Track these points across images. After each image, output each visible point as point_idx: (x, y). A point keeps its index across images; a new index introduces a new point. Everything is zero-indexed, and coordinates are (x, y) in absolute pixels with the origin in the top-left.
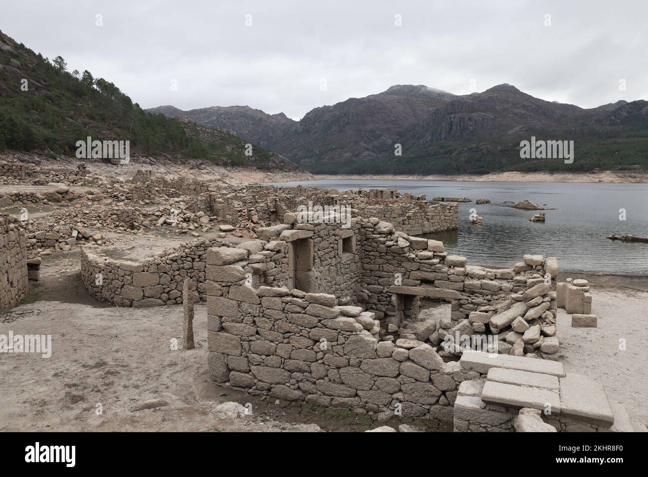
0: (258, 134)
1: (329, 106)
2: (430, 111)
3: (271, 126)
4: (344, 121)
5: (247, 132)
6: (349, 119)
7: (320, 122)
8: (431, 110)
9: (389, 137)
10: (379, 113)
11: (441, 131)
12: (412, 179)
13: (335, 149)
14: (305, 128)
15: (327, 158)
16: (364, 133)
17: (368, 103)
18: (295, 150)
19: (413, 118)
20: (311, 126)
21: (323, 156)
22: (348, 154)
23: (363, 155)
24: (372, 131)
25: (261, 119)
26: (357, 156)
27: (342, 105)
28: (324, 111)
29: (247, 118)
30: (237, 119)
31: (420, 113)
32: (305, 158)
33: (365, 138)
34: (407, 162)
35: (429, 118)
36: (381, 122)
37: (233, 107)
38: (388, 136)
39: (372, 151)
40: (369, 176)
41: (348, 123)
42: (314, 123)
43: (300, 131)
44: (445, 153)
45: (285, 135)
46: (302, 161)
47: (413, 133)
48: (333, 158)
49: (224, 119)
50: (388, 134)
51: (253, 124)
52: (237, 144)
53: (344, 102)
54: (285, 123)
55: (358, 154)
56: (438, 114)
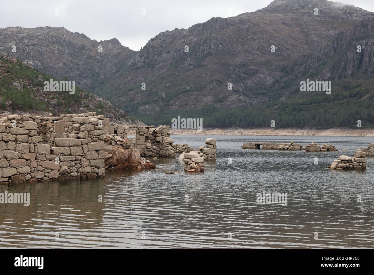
0: (77, 69)
1: (183, 30)
2: (331, 36)
3: (98, 57)
4: (204, 51)
5: (61, 65)
6: (210, 47)
7: (168, 52)
8: (333, 34)
9: (269, 75)
10: (254, 40)
11: (346, 65)
12: (300, 134)
13: (189, 91)
14: (147, 60)
15: (177, 103)
16: (231, 68)
17: (238, 25)
18: (132, 92)
19: (306, 47)
20: (156, 57)
21: (172, 102)
22: (208, 99)
23: (229, 100)
24: (244, 65)
25: (83, 47)
26: (221, 101)
27: (201, 28)
28: (174, 37)
29: (62, 45)
30: (47, 46)
31: (316, 39)
32: (145, 104)
33: (233, 76)
34: (294, 109)
35: (328, 46)
36: (257, 52)
37: (41, 28)
38: (267, 72)
39: (244, 94)
40: (238, 131)
41: (209, 54)
42: (160, 54)
43: (139, 65)
44: (350, 96)
45: (118, 71)
46: (141, 108)
47: (305, 68)
48: (187, 104)
49: (27, 46)
50: (267, 70)
51: (70, 54)
52: (32, 80)
53: (204, 24)
54: (119, 53)
55: (223, 98)
56: (342, 39)
